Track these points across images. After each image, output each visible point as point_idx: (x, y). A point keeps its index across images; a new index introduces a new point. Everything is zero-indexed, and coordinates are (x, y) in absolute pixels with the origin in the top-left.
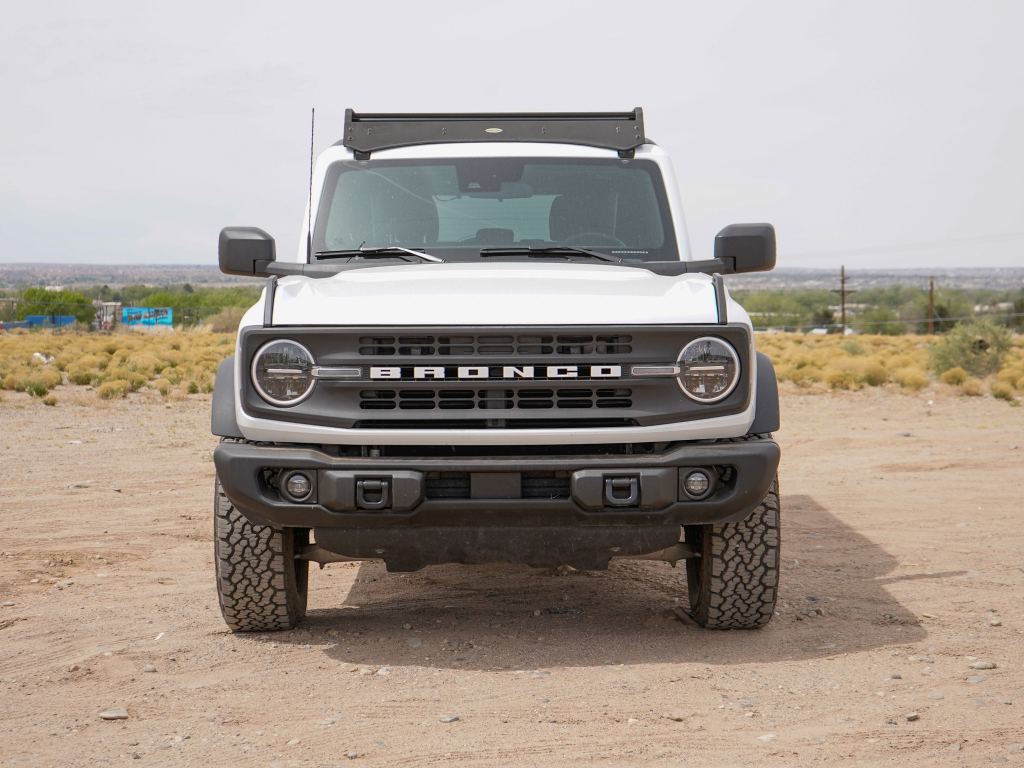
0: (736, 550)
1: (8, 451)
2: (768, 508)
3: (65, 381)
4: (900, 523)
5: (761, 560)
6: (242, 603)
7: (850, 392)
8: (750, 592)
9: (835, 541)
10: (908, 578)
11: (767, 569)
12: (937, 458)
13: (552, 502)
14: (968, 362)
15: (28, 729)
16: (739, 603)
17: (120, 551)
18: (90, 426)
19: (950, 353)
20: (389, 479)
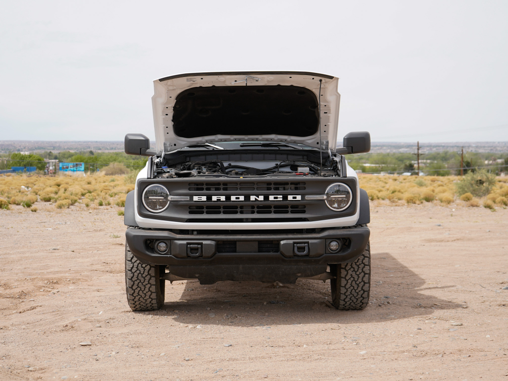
0: (351, 275)
1: (18, 233)
2: (365, 257)
3: (39, 200)
4: (430, 265)
5: (362, 279)
6: (137, 298)
7: (416, 205)
8: (358, 293)
9: (399, 273)
10: (430, 288)
11: (365, 283)
12: (451, 236)
13: (271, 254)
14: (474, 190)
15: (50, 350)
16: (353, 298)
17: (77, 278)
18: (55, 221)
19: (465, 186)
20: (201, 244)
